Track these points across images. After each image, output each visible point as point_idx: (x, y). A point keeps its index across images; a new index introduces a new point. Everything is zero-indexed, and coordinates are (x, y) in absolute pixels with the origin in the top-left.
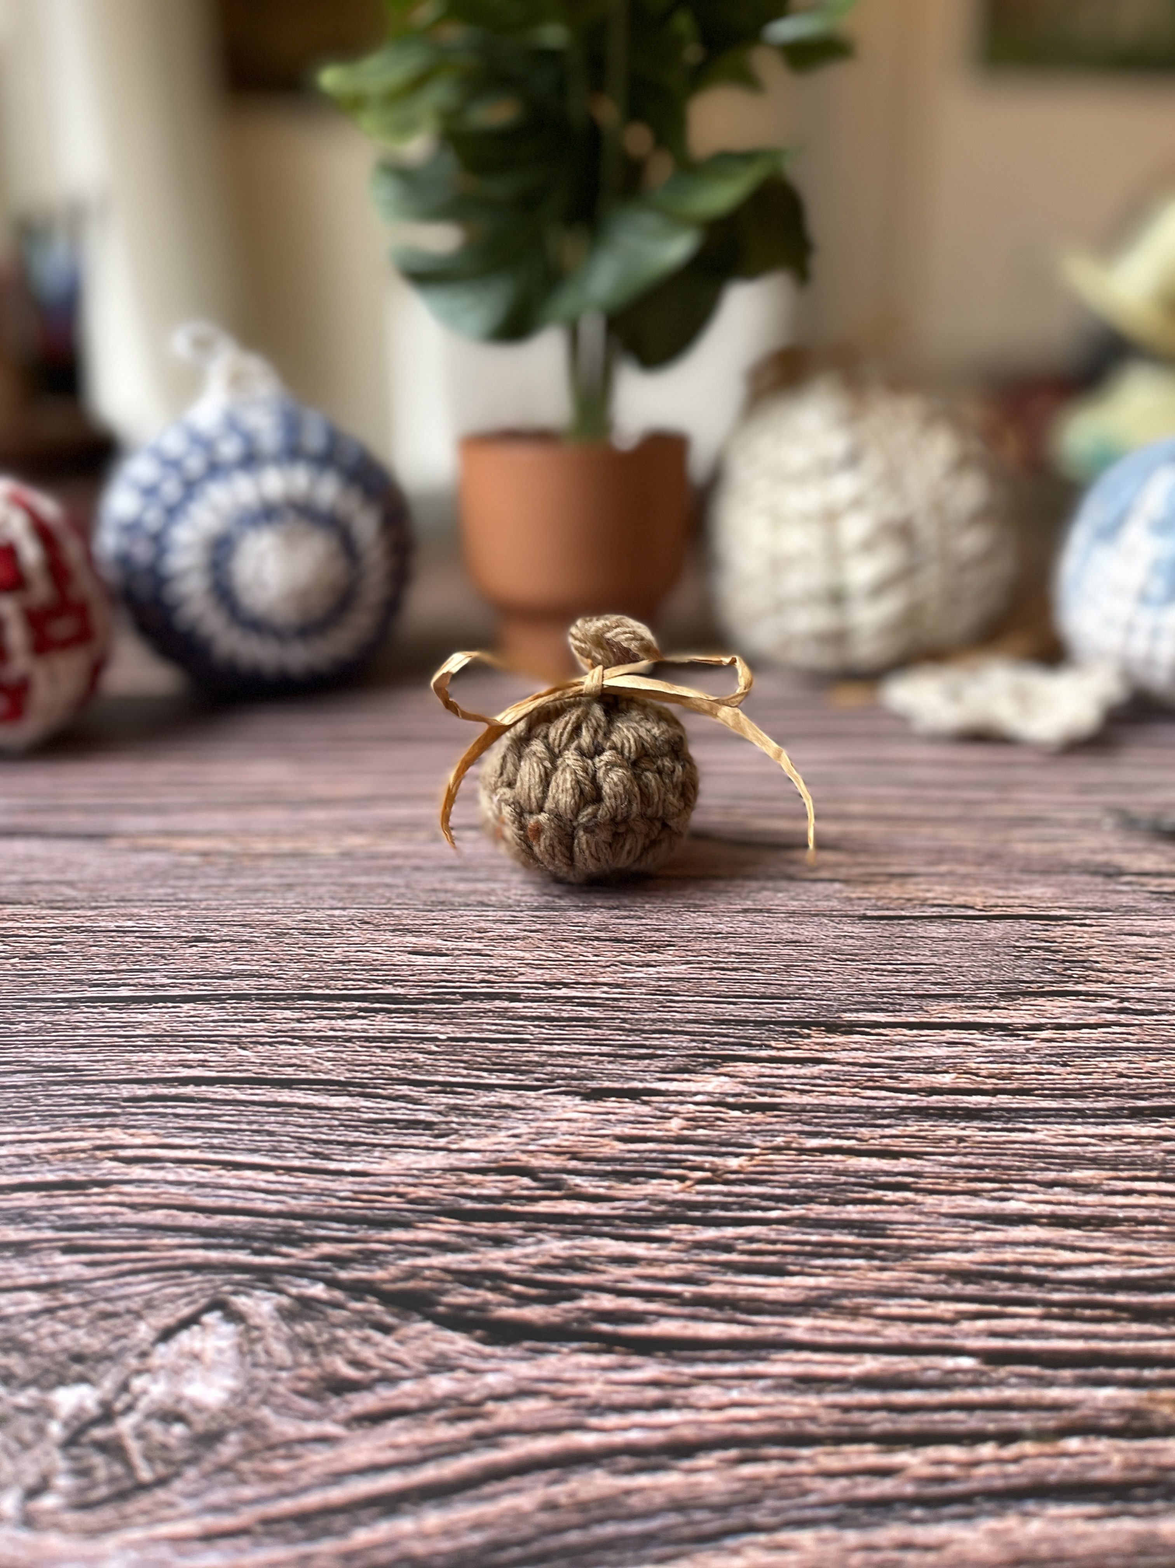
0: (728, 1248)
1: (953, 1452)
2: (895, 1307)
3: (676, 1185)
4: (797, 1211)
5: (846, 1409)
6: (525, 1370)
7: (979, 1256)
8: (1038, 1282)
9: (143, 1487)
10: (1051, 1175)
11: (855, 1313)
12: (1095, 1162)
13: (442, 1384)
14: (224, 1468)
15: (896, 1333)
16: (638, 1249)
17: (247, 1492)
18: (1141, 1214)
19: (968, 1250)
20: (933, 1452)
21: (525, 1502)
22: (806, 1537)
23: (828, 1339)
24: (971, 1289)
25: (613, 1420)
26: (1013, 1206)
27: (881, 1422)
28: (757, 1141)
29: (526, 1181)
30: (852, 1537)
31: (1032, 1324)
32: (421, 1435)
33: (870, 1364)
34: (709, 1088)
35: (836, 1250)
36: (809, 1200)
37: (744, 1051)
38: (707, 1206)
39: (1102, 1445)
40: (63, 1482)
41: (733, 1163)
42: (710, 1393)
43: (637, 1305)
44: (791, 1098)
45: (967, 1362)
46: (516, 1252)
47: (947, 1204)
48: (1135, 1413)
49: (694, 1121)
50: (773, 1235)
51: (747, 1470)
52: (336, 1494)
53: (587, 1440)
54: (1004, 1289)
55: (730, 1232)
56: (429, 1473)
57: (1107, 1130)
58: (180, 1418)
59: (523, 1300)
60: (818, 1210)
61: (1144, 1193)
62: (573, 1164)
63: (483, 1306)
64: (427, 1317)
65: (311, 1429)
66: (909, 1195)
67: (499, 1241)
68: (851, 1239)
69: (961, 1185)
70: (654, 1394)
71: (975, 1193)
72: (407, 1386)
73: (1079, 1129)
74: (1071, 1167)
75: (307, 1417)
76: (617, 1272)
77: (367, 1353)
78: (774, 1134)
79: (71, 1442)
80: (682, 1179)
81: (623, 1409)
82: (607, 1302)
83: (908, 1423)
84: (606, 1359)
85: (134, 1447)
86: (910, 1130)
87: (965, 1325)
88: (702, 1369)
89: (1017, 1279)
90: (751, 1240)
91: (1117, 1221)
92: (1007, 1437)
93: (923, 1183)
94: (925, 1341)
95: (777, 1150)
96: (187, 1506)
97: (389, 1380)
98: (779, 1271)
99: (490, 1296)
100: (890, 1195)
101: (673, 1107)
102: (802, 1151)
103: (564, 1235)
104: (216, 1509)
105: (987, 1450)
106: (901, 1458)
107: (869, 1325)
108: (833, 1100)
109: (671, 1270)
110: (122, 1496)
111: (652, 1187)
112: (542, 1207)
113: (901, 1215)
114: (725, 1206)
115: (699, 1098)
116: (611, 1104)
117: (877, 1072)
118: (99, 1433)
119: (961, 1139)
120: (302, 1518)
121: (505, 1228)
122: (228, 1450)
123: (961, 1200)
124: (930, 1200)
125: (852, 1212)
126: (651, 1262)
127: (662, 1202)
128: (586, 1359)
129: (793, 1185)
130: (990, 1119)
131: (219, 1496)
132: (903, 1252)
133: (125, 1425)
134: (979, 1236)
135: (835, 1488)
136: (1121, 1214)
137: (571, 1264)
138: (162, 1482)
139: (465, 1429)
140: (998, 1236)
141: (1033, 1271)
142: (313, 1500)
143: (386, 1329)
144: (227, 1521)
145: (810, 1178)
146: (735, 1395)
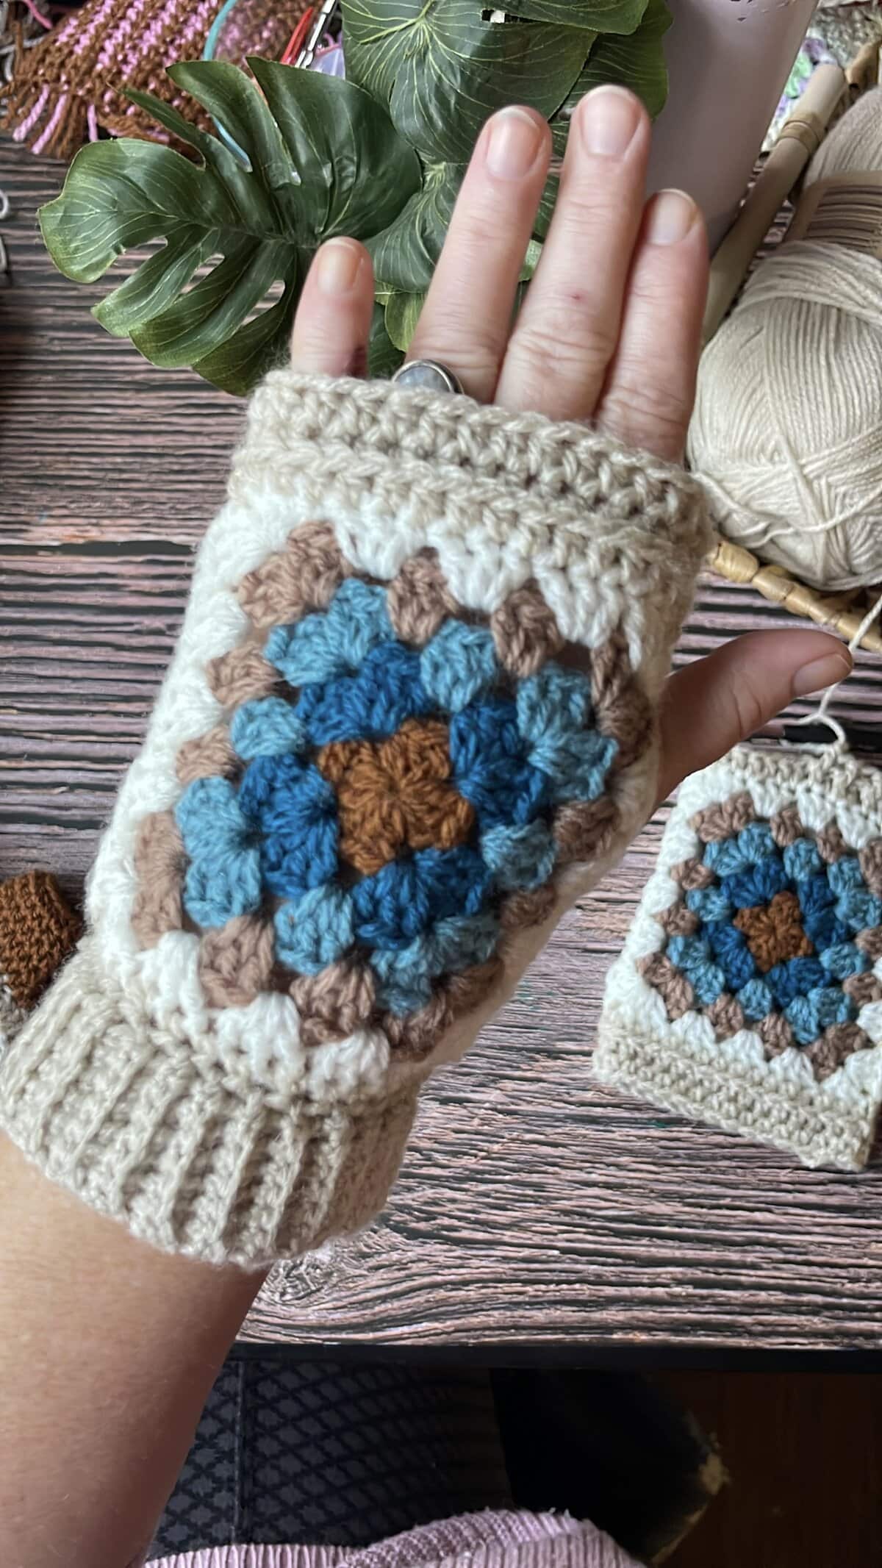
0: (488, 1196)
1: (543, 1287)
2: (539, 1227)
3: (474, 1160)
4: (515, 1176)
5: (515, 1270)
6: (419, 1250)
7: (573, 1203)
8: (588, 1216)
9: (313, 1292)
10: (612, 1160)
11: (526, 1230)
12: (631, 1152)
13: (395, 1256)
14: (335, 1286)
15: (537, 1239)
16: (458, 1195)
17: (343, 1294)
18: (635, 1182)
19: (570, 1199)
20: (536, 1287)
21: (421, 1299)
22: (496, 1313)
23: (516, 1241)
24: (567, 1219)
25: (446, 1271)
26: (594, 1177)
27: (525, 1275)
28: (506, 1135)
29: (418, 1155)
30: (509, 1313)
31: (581, 1236)
32: (390, 1275)
33: (526, 1252)
34: (491, 1098)
35: (523, 1198)
36: (520, 1170)
37: (509, 1072)
38: (483, 1172)
39: (585, 1287)
40: (290, 1290)
41: (496, 1147)
42: (475, 1262)
43: (456, 1223)
44: (524, 1107)
45: (556, 1252)
46: (415, 1195)
47: (569, 1174)
48: (599, 1276)
49: (485, 1121)
50: (504, 1189)
51: (484, 1291)
52: (369, 1295)
53: (439, 1278)
54: (577, 1220)
55: (491, 1186)
56: (393, 1289)
57: (643, 1133)
58: (318, 1267)
59: (419, 1220)
60: (524, 1177)
61: (641, 1171)
62: (436, 1146)
63: (404, 1222)
64: (388, 1226)
65: (358, 1272)
66: (556, 1169)
67: (410, 1189)
68: (531, 1192)
69: (578, 1164)
70: (459, 1262)
71: (580, 1169)
72: (384, 1256)
73: (633, 1132)
74: (620, 1155)
75: (357, 1268)
76: (450, 1206)
77: (370, 1242)
78: (512, 1130)
79: (287, 1276)
80: (476, 1156)
81: (449, 1267)
82: (446, 1221)
83: (533, 1276)
84: (446, 1247)
85: (307, 1277)
86: (566, 1130)
87: (560, 1236)
88: (475, 1252)
89: (582, 1215)
90: (497, 1191)
91: (625, 1186)
92: (559, 1283)
93: (564, 1163)
94: (546, 1243)
95: (513, 1140)
96: (328, 1298)
97: (380, 1254)
98: (504, 1208)
99: (408, 1217)
100: (551, 1169)
101: (476, 1111)
102: (524, 1142)
103: (433, 1187)
104: (335, 1299)
105: (552, 1287)
106: (528, 1288)
107: (529, 1235)
108: (541, 1109)
109: (468, 1206)
110: (308, 1295)
111: (465, 1161)
112: (424, 1171)
113: (550, 1180)
114: (489, 1172)
115: (487, 1105)
116: (451, 1107)
117: (562, 1089)
118: (294, 1272)
119: (585, 1136)
120: (360, 1303)
121: (411, 1182)
122: (334, 1279)
123: (576, 1173)
124: (563, 1172)
125: (535, 1178)
126: (463, 1202)
127: (467, 1169)
128: (438, 1246)
129: (517, 1162)
130: (598, 1123)
131: (335, 1295)
132: (548, 1199)
133: (303, 1268)
134: (577, 1192)
135: (507, 1298)
136: (629, 1182)
137: (435, 1203)
138: (318, 1290)
139: (403, 1273)
140: (582, 1192)
141: (588, 1211)
142: (362, 1297)
143: (375, 1232)
144: (340, 1304)
145: (523, 1158)
146: (483, 1263)
